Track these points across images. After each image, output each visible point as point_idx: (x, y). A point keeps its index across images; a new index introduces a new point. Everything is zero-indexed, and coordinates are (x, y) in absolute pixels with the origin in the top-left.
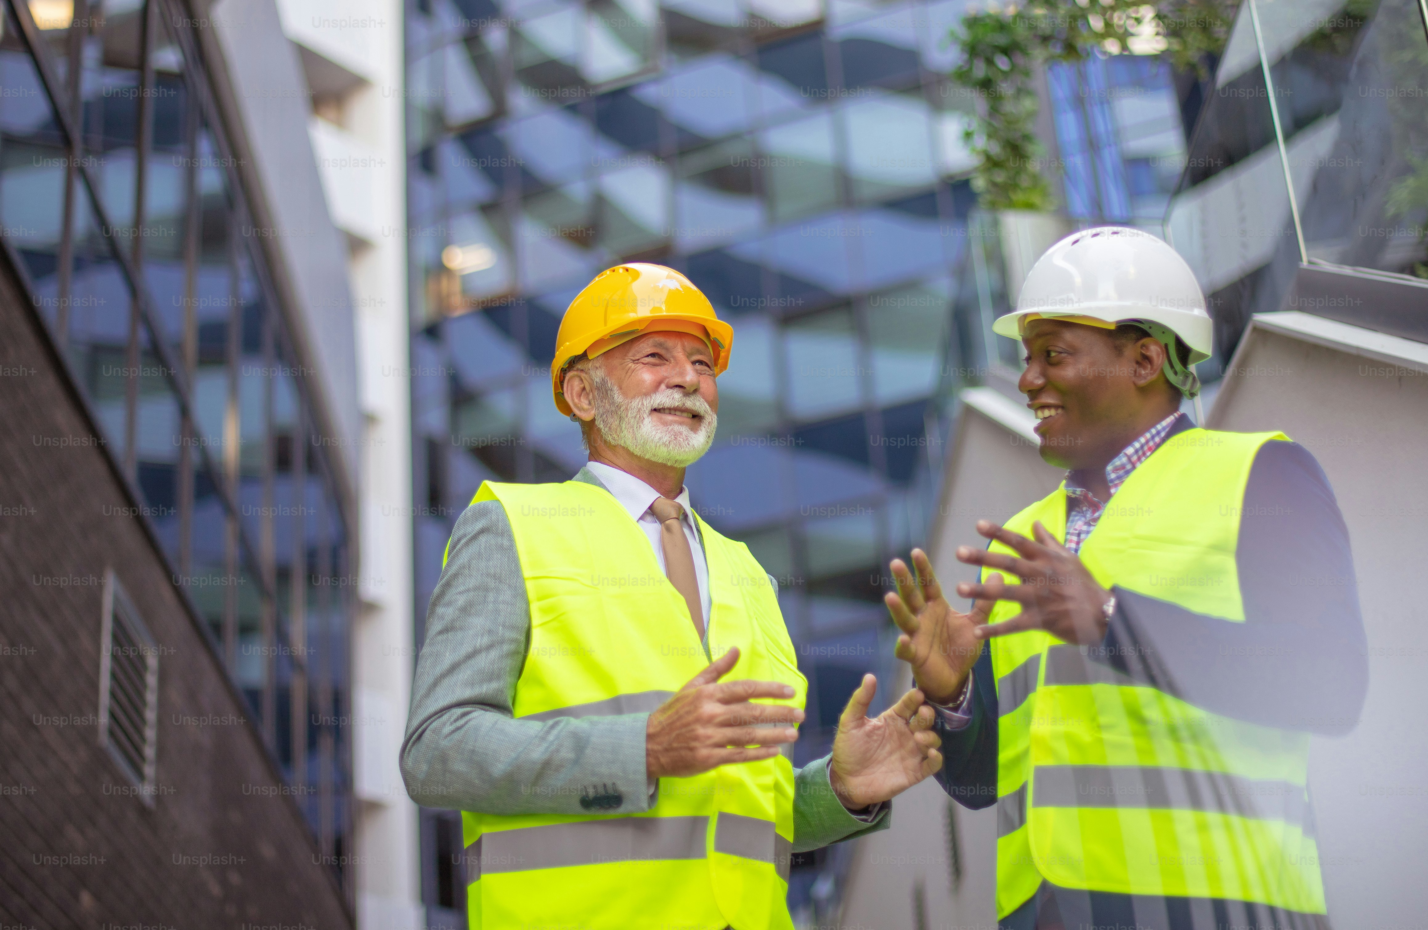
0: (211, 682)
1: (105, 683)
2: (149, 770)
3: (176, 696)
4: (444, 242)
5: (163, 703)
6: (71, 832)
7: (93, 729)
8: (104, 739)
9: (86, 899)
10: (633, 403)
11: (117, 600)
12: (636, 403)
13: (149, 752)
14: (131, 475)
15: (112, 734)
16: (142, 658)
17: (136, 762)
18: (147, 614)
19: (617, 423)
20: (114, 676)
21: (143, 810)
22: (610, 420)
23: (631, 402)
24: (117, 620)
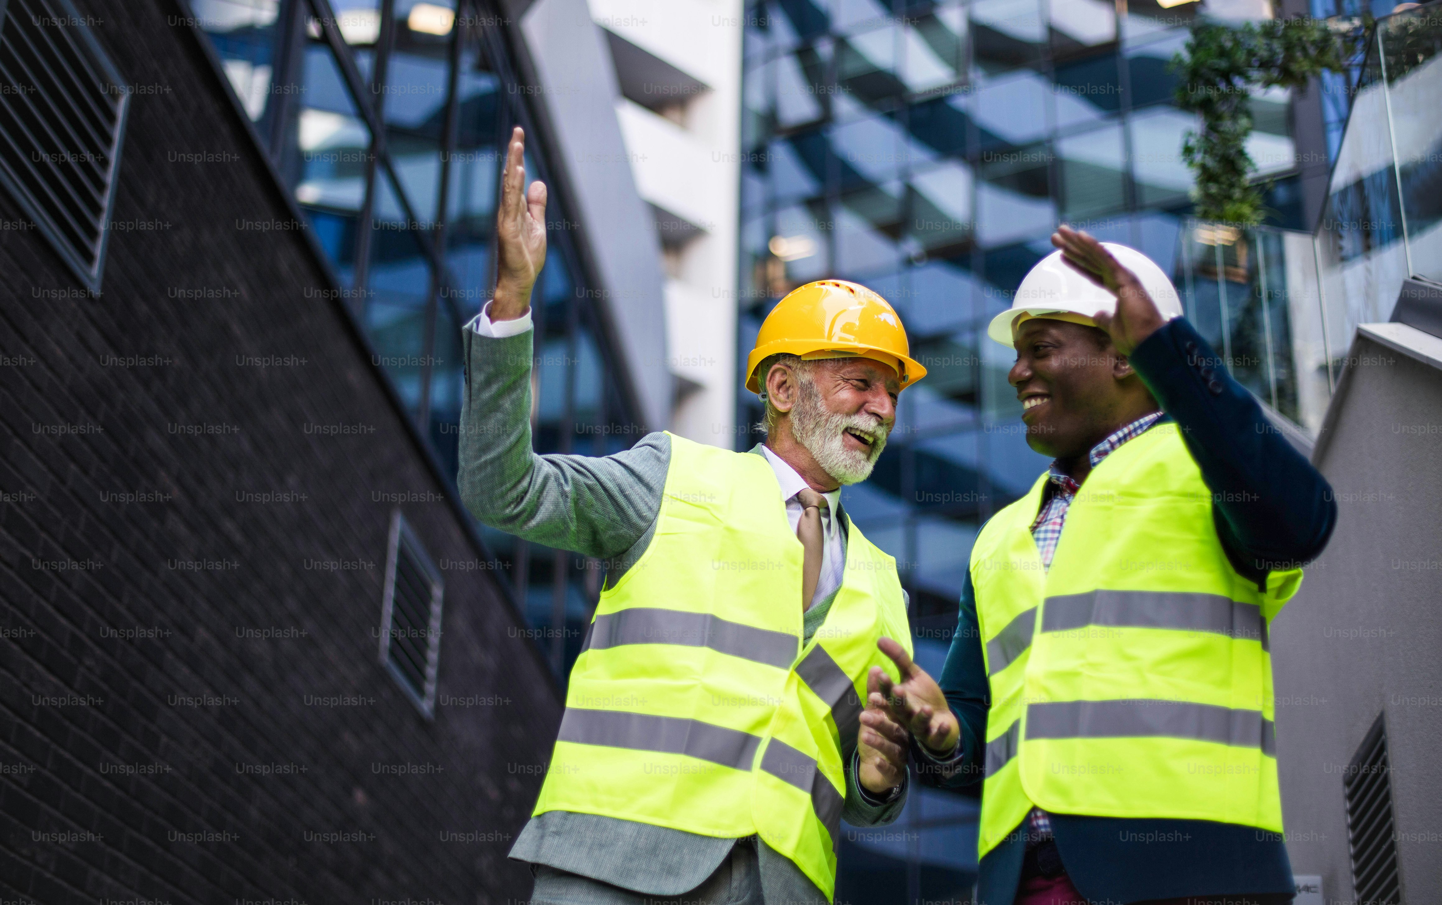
0: (497, 614)
1: (388, 609)
2: (430, 688)
3: (461, 623)
4: (771, 233)
5: (446, 627)
6: (348, 737)
7: (375, 647)
8: (385, 659)
9: (360, 796)
10: (834, 417)
11: (403, 536)
12: (837, 419)
13: (431, 672)
14: (422, 428)
15: (392, 654)
16: (427, 589)
17: (417, 679)
18: (435, 552)
19: (812, 426)
20: (397, 603)
21: (421, 721)
22: (806, 422)
23: (832, 416)
24: (403, 554)
